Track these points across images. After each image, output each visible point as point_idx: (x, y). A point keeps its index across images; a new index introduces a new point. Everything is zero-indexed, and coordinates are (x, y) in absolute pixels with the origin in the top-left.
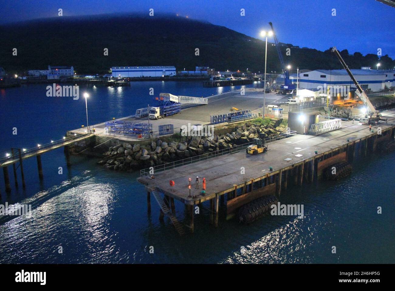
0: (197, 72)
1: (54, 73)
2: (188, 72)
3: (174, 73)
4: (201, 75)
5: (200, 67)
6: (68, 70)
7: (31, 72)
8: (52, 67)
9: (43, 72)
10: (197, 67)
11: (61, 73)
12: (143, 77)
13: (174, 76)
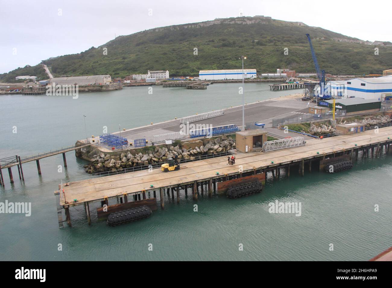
0: (278, 74)
1: (153, 77)
2: (268, 75)
3: (255, 76)
4: (280, 77)
5: (281, 70)
6: (163, 74)
7: (134, 76)
8: (151, 72)
9: (144, 76)
10: (278, 70)
11: (158, 77)
12: (227, 79)
13: (255, 79)
